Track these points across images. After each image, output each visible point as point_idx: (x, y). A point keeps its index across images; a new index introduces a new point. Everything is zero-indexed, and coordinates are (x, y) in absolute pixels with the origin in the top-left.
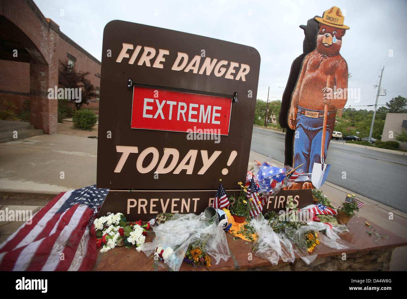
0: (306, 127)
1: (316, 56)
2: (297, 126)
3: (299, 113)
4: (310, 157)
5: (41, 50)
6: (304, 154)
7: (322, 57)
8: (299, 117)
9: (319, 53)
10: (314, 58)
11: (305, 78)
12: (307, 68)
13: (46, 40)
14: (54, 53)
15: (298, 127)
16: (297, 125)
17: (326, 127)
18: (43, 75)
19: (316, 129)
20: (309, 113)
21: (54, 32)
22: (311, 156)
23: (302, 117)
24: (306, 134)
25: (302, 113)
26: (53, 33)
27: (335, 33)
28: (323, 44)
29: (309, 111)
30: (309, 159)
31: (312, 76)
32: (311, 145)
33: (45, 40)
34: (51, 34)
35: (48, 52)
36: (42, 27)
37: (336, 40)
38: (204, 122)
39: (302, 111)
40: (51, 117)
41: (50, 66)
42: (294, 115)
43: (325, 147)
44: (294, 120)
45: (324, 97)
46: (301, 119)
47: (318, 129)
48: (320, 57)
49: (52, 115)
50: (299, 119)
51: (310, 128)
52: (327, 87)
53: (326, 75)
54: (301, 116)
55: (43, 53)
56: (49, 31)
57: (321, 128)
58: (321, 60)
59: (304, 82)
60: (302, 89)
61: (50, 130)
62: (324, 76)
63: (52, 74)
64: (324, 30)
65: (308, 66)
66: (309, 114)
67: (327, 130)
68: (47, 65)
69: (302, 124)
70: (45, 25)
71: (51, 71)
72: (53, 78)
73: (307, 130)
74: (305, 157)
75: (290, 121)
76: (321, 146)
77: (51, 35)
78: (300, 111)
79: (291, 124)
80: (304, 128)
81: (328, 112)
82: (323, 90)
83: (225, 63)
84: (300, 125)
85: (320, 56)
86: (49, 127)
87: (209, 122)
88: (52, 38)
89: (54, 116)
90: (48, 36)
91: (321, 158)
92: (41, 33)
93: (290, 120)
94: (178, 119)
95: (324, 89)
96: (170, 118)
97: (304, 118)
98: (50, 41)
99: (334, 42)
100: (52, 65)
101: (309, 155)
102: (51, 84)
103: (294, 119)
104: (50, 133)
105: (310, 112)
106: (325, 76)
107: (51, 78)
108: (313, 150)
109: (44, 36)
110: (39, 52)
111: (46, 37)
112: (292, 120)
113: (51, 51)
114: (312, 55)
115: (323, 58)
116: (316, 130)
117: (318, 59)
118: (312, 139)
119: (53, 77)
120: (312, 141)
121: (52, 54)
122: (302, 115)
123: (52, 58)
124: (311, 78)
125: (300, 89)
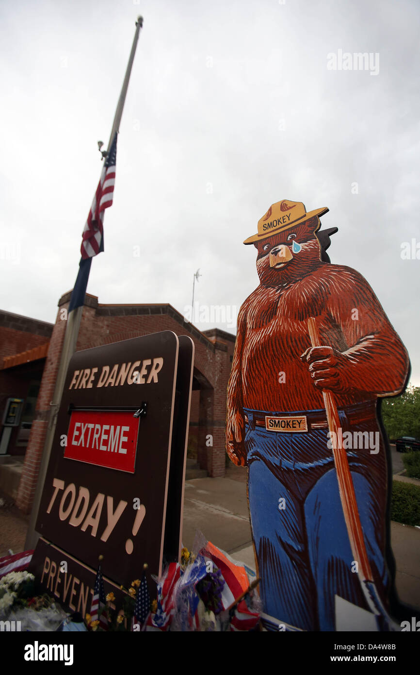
0: (275, 461)
1: (262, 296)
2: (249, 457)
3: (248, 424)
4: (312, 565)
5: (205, 374)
6: (286, 547)
7: (277, 291)
8: (250, 434)
9: (267, 288)
10: (259, 302)
11: (248, 346)
12: (249, 326)
13: (212, 363)
14: (220, 374)
15: (253, 460)
16: (250, 453)
17: (346, 461)
18: (209, 401)
19: (311, 465)
20: (277, 421)
21: (220, 351)
22: (316, 564)
23: (259, 433)
24: (280, 480)
25: (257, 422)
26: (220, 353)
27: (293, 238)
28: (273, 268)
29: (276, 415)
30: (310, 571)
31: (265, 337)
32: (303, 518)
33: (210, 362)
34: (217, 354)
35: (213, 375)
36: (207, 351)
37: (301, 245)
38: (112, 451)
39: (255, 419)
40: (216, 452)
41: (215, 389)
42: (236, 431)
43: (364, 535)
44: (239, 444)
45: (313, 371)
46: (256, 438)
47: (318, 467)
48: (272, 294)
49: (217, 450)
50: (252, 440)
51: (287, 463)
52: (313, 345)
53: (302, 319)
54: (255, 431)
55: (207, 377)
56: (214, 352)
57: (326, 462)
58: (276, 297)
59: (247, 355)
60: (245, 370)
61: (215, 471)
62: (295, 324)
63: (217, 399)
64: (265, 247)
65: (248, 320)
66: (276, 425)
67: (352, 468)
68: (213, 388)
69: (262, 452)
70: (210, 348)
71: (217, 394)
72: (219, 403)
73: (279, 468)
74: (292, 558)
75: (231, 444)
76: (346, 529)
77: (217, 356)
78: (251, 418)
79: (233, 452)
80: (268, 463)
81: (338, 409)
82: (303, 355)
83: (137, 364)
84: (256, 453)
85: (271, 292)
86: (213, 467)
87: (116, 451)
88: (219, 359)
89: (220, 452)
90: (214, 357)
91: (363, 585)
92: (205, 356)
93: (230, 442)
94: (93, 447)
95: (305, 353)
96: (87, 446)
97: (264, 437)
98: (216, 362)
99: (298, 250)
100: (218, 388)
101: (304, 554)
102: (217, 411)
103: (238, 441)
104: (214, 475)
105: (277, 419)
106: (298, 324)
107: (217, 403)
108: (318, 538)
109: (209, 358)
110: (203, 376)
111: (211, 359)
112: (234, 442)
113: (216, 373)
114: (253, 299)
115: (280, 292)
116: (311, 468)
117: (270, 298)
118: (304, 499)
119: (219, 401)
120: (305, 505)
121: (219, 375)
122: (257, 428)
123: (218, 380)
124: (262, 341)
125: (240, 372)
